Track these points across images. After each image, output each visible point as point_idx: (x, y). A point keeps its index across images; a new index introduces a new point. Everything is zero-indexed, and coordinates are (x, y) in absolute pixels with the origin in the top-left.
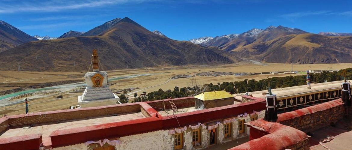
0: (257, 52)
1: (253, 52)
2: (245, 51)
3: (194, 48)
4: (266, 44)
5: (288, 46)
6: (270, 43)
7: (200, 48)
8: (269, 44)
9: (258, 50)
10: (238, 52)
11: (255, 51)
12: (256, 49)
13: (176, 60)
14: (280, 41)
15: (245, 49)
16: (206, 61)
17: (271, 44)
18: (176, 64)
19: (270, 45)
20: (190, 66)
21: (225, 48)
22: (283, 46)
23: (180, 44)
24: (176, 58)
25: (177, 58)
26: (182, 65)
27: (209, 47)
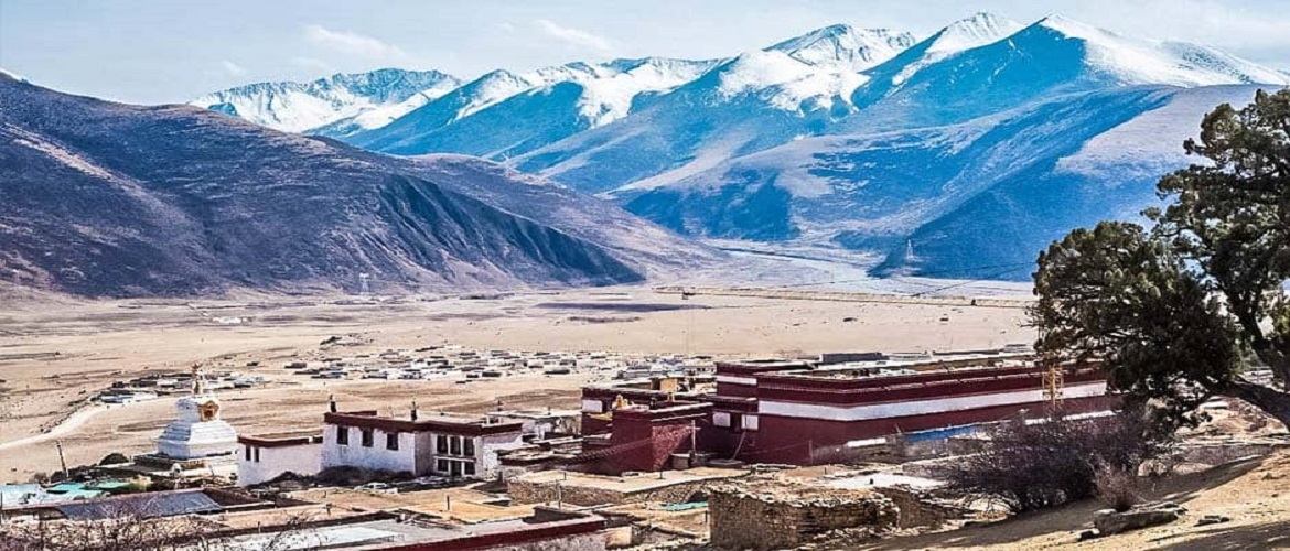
0: (853, 198)
1: (827, 197)
3: (271, 165)
4: (929, 144)
5: (1100, 167)
6: (969, 140)
7: (326, 166)
8: (958, 147)
9: (862, 184)
10: (686, 194)
11: (837, 192)
13: (97, 258)
14: (1047, 128)
15: (752, 175)
16: (388, 266)
18: (92, 287)
19: (962, 154)
20: (242, 297)
21: (575, 163)
22: (1064, 162)
23: (129, 132)
24: (97, 236)
25: (111, 242)
26: (156, 290)
27: (416, 158)
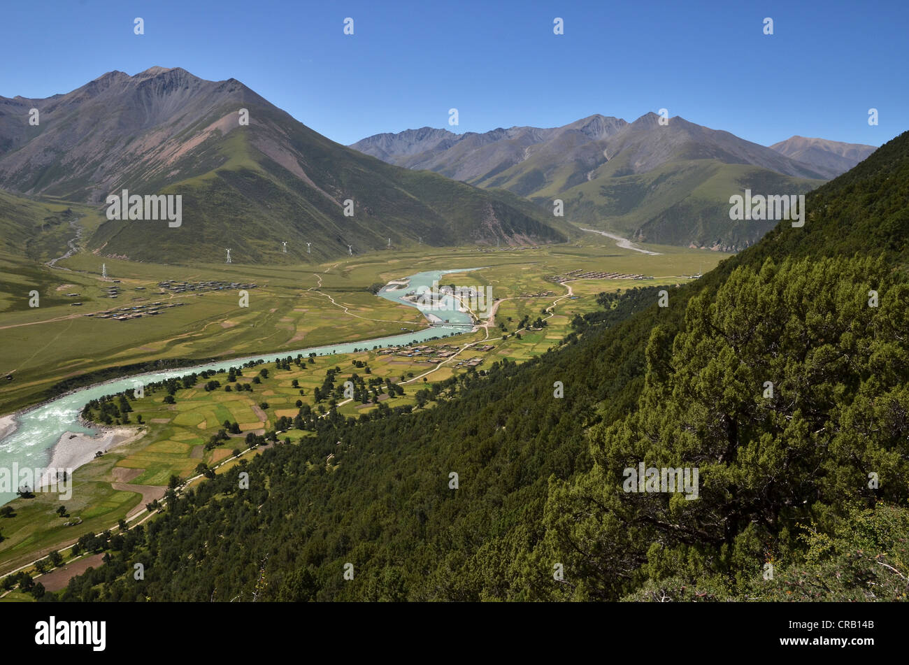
0: (615, 206)
1: (606, 205)
2: (582, 200)
4: (637, 182)
6: (652, 181)
8: (648, 184)
9: (618, 200)
11: (610, 203)
12: (612, 196)
15: (581, 194)
17: (653, 184)
19: (650, 186)
